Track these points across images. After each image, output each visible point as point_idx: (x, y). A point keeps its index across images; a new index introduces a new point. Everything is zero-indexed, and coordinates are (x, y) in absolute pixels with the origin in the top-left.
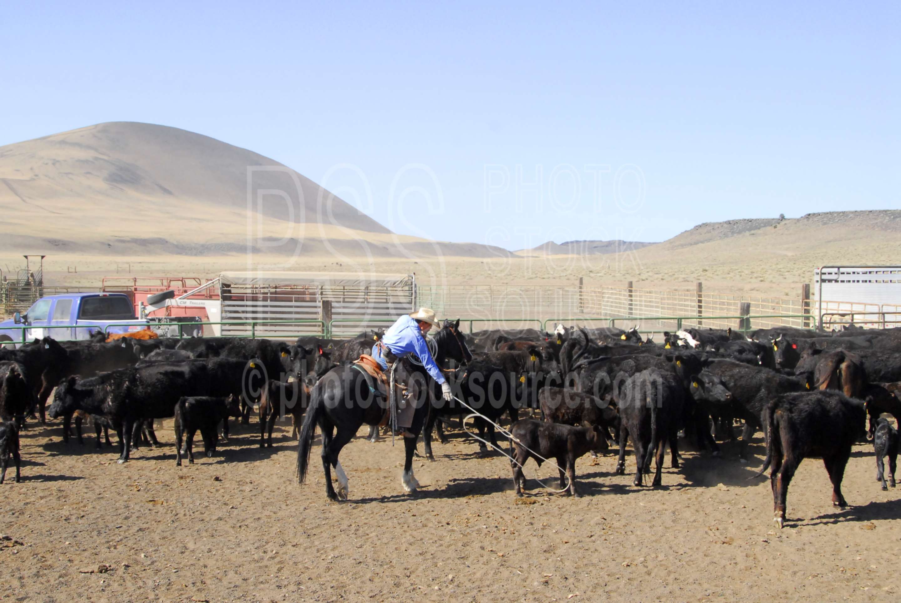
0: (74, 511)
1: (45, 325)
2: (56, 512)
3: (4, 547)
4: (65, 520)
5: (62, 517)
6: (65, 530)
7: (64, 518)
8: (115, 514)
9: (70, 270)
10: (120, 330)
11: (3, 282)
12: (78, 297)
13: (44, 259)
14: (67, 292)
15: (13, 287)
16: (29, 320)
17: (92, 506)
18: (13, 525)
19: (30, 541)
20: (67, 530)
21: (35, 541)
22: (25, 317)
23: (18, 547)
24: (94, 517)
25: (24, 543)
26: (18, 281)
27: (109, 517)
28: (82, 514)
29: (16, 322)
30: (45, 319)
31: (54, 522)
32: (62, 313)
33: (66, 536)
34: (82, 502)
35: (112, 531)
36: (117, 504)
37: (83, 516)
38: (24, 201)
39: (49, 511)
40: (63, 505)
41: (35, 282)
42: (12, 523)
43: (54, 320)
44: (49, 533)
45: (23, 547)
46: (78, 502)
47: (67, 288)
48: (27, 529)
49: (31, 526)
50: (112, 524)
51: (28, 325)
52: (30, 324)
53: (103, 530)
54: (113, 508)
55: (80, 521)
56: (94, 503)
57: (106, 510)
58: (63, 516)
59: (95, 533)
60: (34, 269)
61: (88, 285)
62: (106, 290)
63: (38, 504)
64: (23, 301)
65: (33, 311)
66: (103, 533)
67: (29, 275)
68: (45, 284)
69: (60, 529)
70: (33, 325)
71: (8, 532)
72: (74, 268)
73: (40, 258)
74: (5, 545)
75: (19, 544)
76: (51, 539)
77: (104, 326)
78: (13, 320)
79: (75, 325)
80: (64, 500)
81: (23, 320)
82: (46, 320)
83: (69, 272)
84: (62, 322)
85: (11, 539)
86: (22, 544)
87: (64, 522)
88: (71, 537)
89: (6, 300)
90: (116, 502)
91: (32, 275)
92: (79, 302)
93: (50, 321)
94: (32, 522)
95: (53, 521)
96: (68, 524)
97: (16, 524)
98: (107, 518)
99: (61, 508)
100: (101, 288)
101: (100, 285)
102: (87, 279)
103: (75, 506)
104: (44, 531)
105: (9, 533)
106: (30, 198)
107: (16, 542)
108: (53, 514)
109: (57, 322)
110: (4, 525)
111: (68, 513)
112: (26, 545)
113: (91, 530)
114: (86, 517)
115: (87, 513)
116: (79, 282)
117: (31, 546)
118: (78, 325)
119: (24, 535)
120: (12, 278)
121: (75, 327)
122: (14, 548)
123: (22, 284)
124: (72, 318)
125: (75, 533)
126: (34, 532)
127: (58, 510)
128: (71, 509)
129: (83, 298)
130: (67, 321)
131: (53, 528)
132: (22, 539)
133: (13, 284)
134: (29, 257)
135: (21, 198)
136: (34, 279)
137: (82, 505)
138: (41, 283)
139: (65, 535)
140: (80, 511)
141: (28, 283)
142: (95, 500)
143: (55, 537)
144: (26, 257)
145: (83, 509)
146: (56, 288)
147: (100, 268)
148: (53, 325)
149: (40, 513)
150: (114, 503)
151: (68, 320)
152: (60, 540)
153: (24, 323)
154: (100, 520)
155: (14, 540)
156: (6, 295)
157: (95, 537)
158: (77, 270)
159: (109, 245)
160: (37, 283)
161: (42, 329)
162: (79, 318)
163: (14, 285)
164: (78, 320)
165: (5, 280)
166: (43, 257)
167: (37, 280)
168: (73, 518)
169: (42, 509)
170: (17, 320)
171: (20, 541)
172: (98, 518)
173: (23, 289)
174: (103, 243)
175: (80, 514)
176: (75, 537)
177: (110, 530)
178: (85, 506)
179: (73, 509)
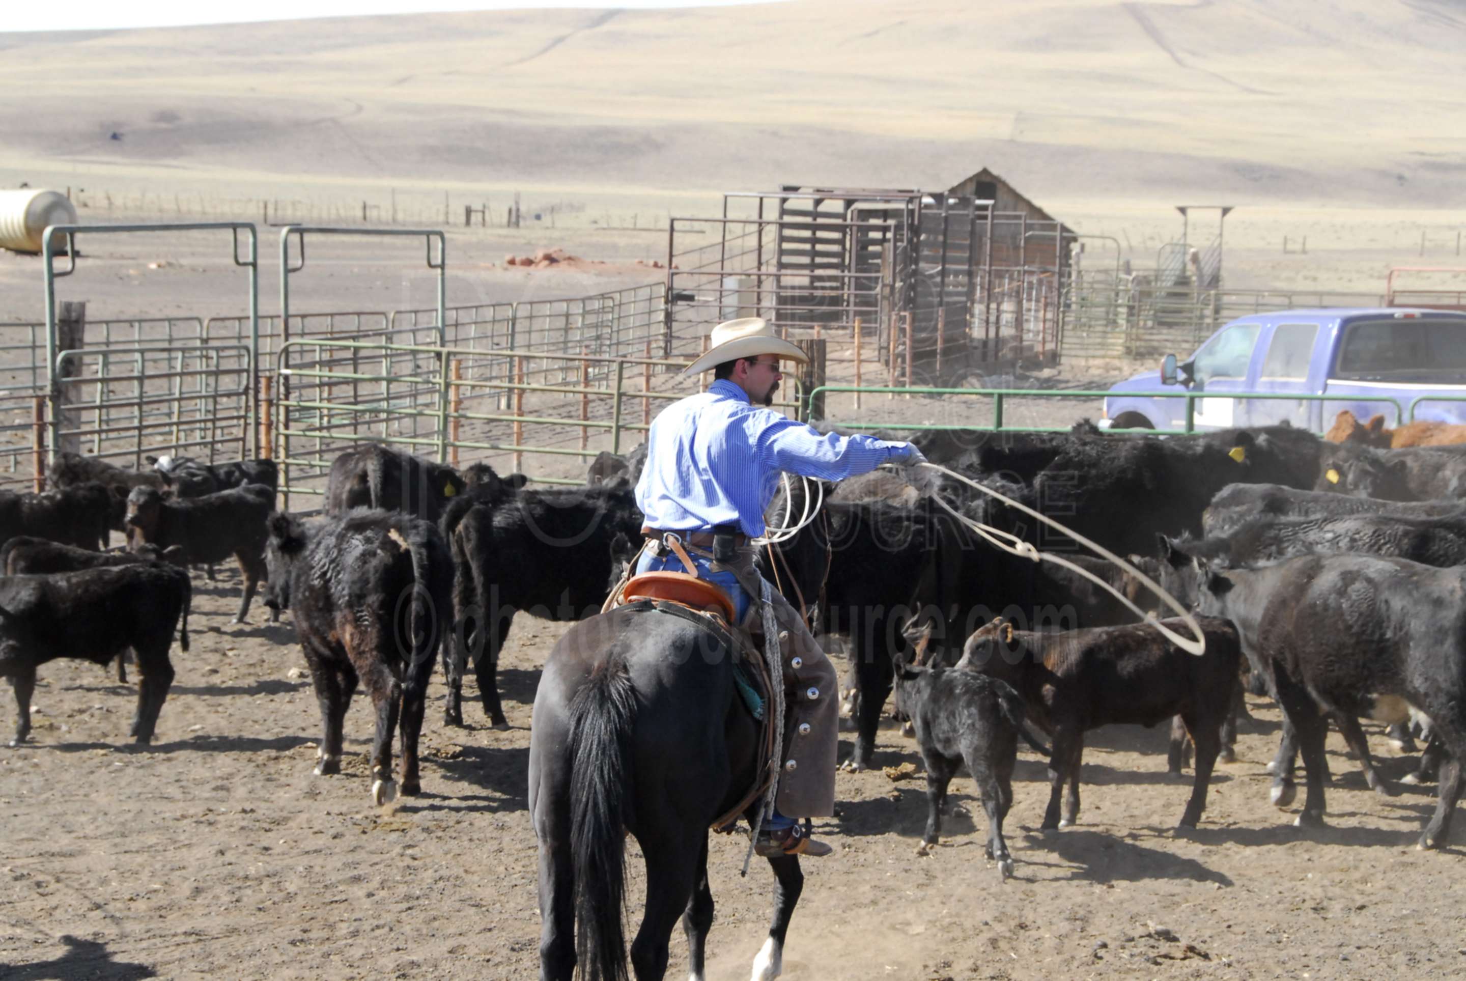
0: (1337, 891)
1: (1239, 391)
2: (1288, 884)
3: (1160, 956)
4: (1315, 909)
5: (1304, 901)
6: (1315, 937)
7: (1310, 904)
8: (1453, 913)
9: (1290, 247)
10: (1449, 411)
11: (1123, 276)
12: (1333, 318)
13: (1229, 216)
14: (1290, 306)
15: (1145, 288)
16: (1198, 376)
17: (1385, 883)
18: (1178, 904)
19: (1227, 951)
20: (1321, 936)
21: (1240, 955)
22: (1189, 369)
23: (1196, 962)
24: (1392, 912)
25: (1212, 953)
26: (1158, 275)
27: (1437, 920)
28: (1360, 900)
29: (1165, 380)
30: (1241, 375)
31: (1286, 910)
32: (1288, 361)
33: (1321, 952)
34: (1356, 868)
35: (1448, 960)
36: (1456, 887)
37: (1362, 908)
38: (1179, 62)
39: (1269, 880)
40: (1306, 870)
41: (1201, 277)
42: (1176, 899)
43: (1264, 379)
44: (1274, 938)
45: (1207, 963)
46: (1344, 866)
47: (1289, 295)
48: (1215, 918)
49: (1224, 912)
50: (1449, 941)
51: (1195, 388)
52: (1200, 386)
53: (1424, 952)
54: (1445, 896)
55: (1356, 919)
56: (1391, 875)
57: (1425, 898)
58: (1307, 897)
59: (1399, 958)
60: (1198, 242)
61: (1338, 287)
62: (1397, 301)
63: (1238, 857)
64: (1170, 325)
65: (1210, 352)
66: (1423, 959)
67: (1188, 257)
68: (1227, 283)
69: (1302, 933)
70: (1208, 389)
71: (1166, 919)
72: (1301, 240)
73: (1219, 212)
74: (1163, 951)
75: (1199, 954)
76: (1283, 955)
77: (1409, 399)
78: (1158, 374)
79: (1319, 393)
80: (1306, 857)
81: (1182, 376)
82: (1243, 379)
83: (1286, 252)
84: (1285, 385)
85: (1175, 939)
86: (1206, 957)
87: (1312, 915)
88: (1335, 957)
89: (1128, 321)
90: (1454, 881)
91: (1195, 259)
92: (1335, 332)
93: (1252, 381)
94: (1226, 903)
95: (1281, 906)
96: (1322, 922)
97: (1187, 901)
98: (1432, 921)
99: (1301, 876)
100: (1382, 297)
101: (1380, 286)
102: (1336, 270)
103: (1337, 876)
104: (1260, 930)
105: (1170, 922)
106: (1194, 54)
107: (1191, 949)
108: (1280, 889)
109: (1272, 384)
110: (1155, 898)
111: (1318, 893)
112: (1215, 961)
113: (1388, 946)
114: (1371, 910)
115: (1374, 899)
116: (1315, 279)
117: (1229, 965)
118: (1330, 393)
119: (1208, 933)
120: (1143, 264)
121: (1322, 399)
122: (1187, 962)
123: (1168, 283)
124: (1312, 377)
125: (1345, 950)
126: (1234, 929)
127: (1292, 879)
128: (1326, 882)
129: (1347, 322)
130: (1298, 382)
131: (1285, 926)
132: (1204, 942)
133: (1145, 281)
134: (1190, 212)
135: (1172, 54)
136: (1199, 270)
137: (1357, 875)
138: (1215, 280)
139: (1316, 951)
140: (1353, 891)
141: (1183, 281)
142: (1392, 868)
143: (1292, 951)
144: (1183, 210)
145: (1360, 886)
146: (1258, 293)
147: (1372, 240)
148: (1260, 390)
149: (1246, 882)
150: (1447, 882)
151: (1303, 380)
152: (1305, 960)
153: (1186, 383)
154: (1410, 922)
155: (1184, 943)
156: (1131, 308)
157: (1402, 969)
158: (1309, 246)
159: (1401, 178)
160: (1207, 280)
161: (1231, 400)
162: (1332, 374)
163: (1149, 282)
164: (1330, 382)
165: (1128, 271)
166: (1226, 211)
167: (1208, 270)
168: (1336, 909)
169: (1250, 873)
170: (1168, 375)
171: (1202, 948)
172: (1405, 917)
173: (1172, 295)
174: (1383, 174)
175: (1353, 900)
176: (1345, 959)
177: (1442, 956)
178: (1365, 881)
179: (1333, 884)
